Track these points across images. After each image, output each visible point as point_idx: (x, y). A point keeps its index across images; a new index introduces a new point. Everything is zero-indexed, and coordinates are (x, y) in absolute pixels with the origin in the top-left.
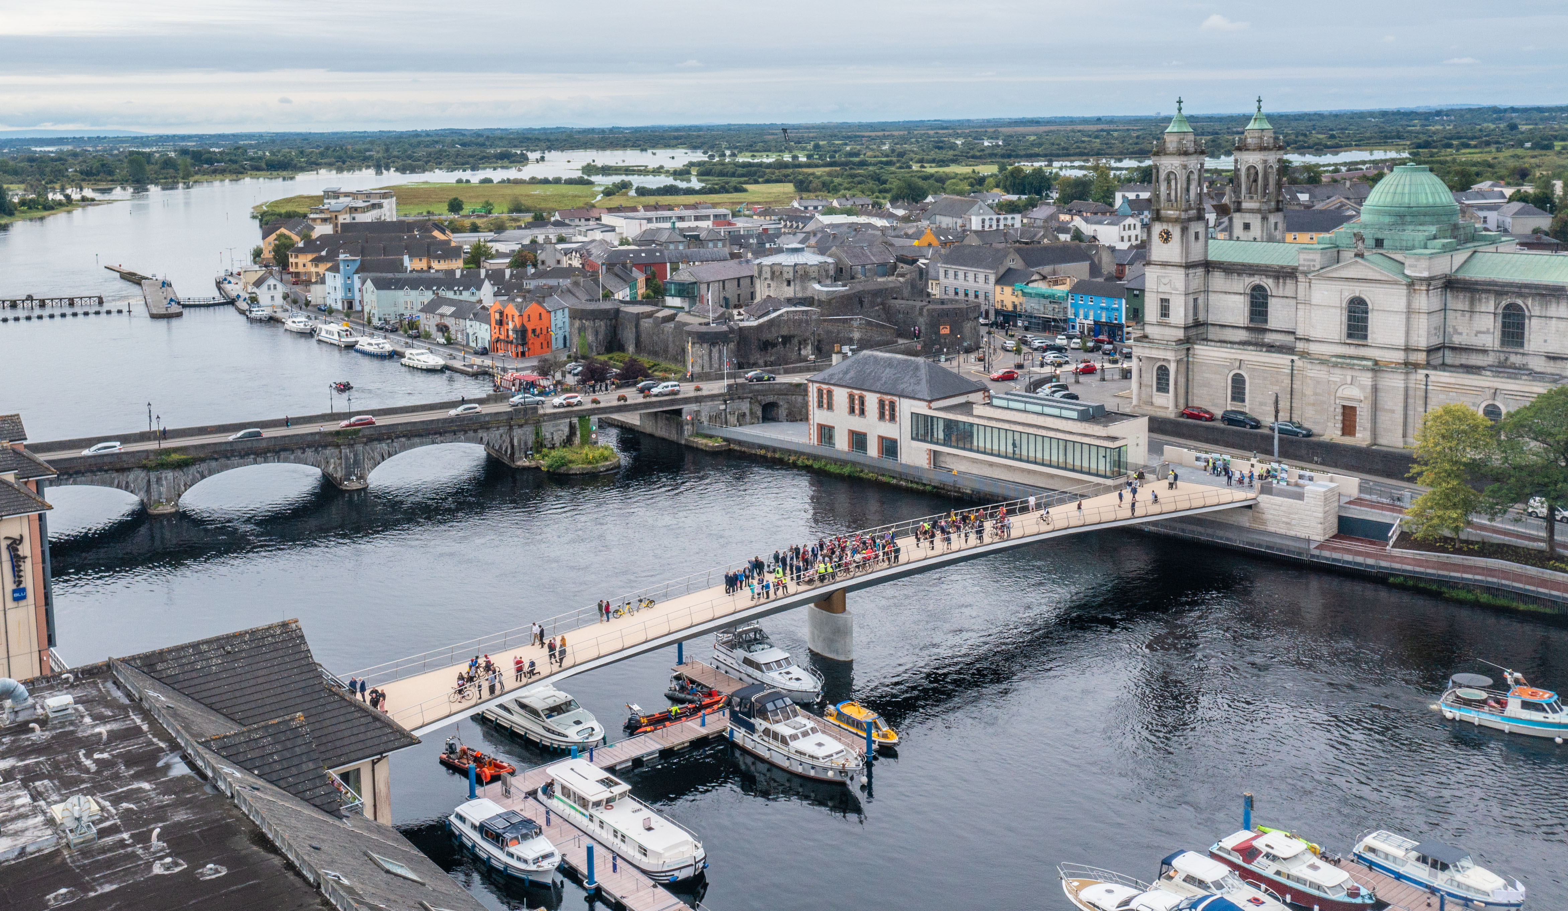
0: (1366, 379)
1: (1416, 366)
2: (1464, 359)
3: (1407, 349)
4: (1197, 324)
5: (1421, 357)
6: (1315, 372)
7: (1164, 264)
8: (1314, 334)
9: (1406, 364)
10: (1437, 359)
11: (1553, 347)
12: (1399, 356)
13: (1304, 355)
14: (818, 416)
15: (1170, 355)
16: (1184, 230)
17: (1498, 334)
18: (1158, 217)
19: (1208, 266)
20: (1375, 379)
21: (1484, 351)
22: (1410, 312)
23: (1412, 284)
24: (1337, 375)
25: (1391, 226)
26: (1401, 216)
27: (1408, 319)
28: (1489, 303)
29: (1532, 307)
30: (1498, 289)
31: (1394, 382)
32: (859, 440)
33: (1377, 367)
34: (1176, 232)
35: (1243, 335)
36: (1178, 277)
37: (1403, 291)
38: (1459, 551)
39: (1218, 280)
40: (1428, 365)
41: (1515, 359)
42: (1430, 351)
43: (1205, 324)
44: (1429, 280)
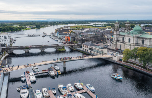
0: (129, 46)
1: (134, 45)
2: (139, 45)
3: (133, 44)
4: (118, 40)
5: (134, 44)
6: (126, 45)
7: (115, 35)
8: (126, 42)
9: (133, 45)
10: (136, 45)
11: (146, 44)
12: (132, 44)
13: (125, 44)
14: (83, 47)
15: (115, 43)
16: (117, 31)
17: (142, 42)
18: (115, 30)
19: (119, 35)
20: (130, 46)
21: (141, 44)
22: (134, 40)
23: (134, 37)
24: (127, 46)
25: (134, 32)
26: (135, 30)
27: (133, 41)
28: (141, 40)
29: (145, 40)
30: (142, 38)
31: (132, 47)
32: (85, 50)
33: (131, 45)
34: (116, 31)
35: (122, 42)
36: (116, 36)
37: (133, 38)
38: (128, 63)
39: (120, 36)
40: (135, 45)
41: (143, 45)
42: (135, 44)
43: (119, 40)
44: (135, 37)
